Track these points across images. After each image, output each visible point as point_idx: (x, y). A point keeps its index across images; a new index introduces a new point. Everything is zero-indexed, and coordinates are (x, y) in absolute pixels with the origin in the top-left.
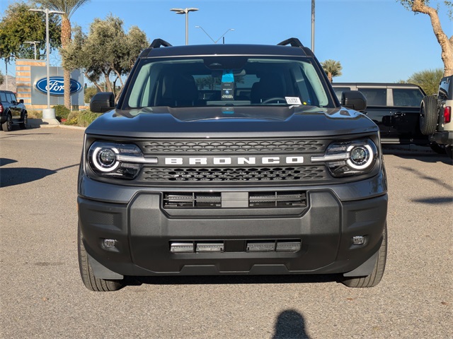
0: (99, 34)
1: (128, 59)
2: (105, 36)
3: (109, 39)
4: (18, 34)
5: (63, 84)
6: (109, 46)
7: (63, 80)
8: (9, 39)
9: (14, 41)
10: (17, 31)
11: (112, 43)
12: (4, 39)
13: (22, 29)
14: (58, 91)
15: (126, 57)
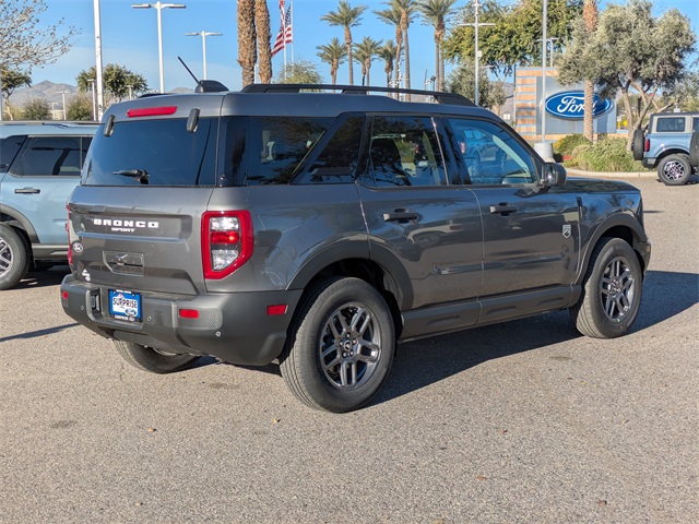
0: (608, 28)
1: (653, 64)
2: (616, 30)
3: (623, 35)
4: (531, 29)
5: (582, 102)
6: (623, 45)
7: (583, 96)
8: (518, 37)
9: (526, 40)
10: (530, 25)
11: (627, 40)
12: (511, 37)
13: (537, 21)
14: (576, 113)
15: (650, 60)
